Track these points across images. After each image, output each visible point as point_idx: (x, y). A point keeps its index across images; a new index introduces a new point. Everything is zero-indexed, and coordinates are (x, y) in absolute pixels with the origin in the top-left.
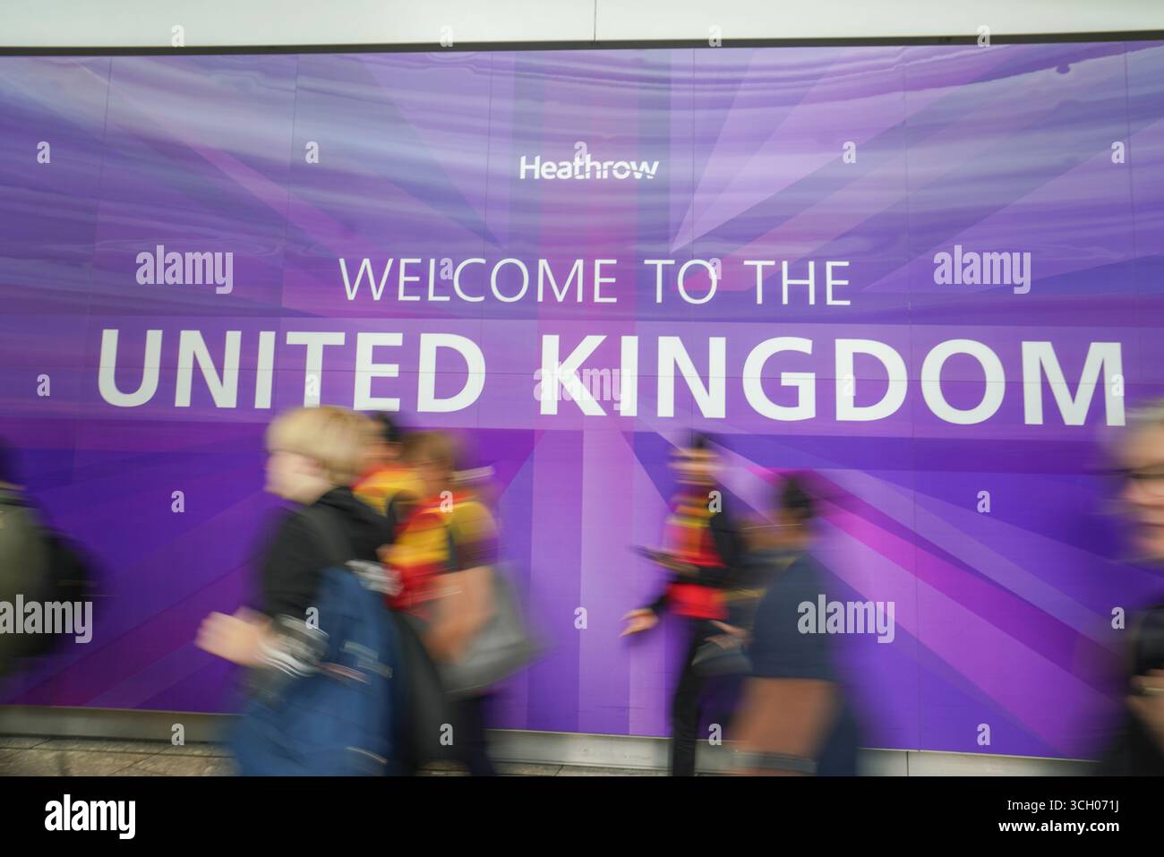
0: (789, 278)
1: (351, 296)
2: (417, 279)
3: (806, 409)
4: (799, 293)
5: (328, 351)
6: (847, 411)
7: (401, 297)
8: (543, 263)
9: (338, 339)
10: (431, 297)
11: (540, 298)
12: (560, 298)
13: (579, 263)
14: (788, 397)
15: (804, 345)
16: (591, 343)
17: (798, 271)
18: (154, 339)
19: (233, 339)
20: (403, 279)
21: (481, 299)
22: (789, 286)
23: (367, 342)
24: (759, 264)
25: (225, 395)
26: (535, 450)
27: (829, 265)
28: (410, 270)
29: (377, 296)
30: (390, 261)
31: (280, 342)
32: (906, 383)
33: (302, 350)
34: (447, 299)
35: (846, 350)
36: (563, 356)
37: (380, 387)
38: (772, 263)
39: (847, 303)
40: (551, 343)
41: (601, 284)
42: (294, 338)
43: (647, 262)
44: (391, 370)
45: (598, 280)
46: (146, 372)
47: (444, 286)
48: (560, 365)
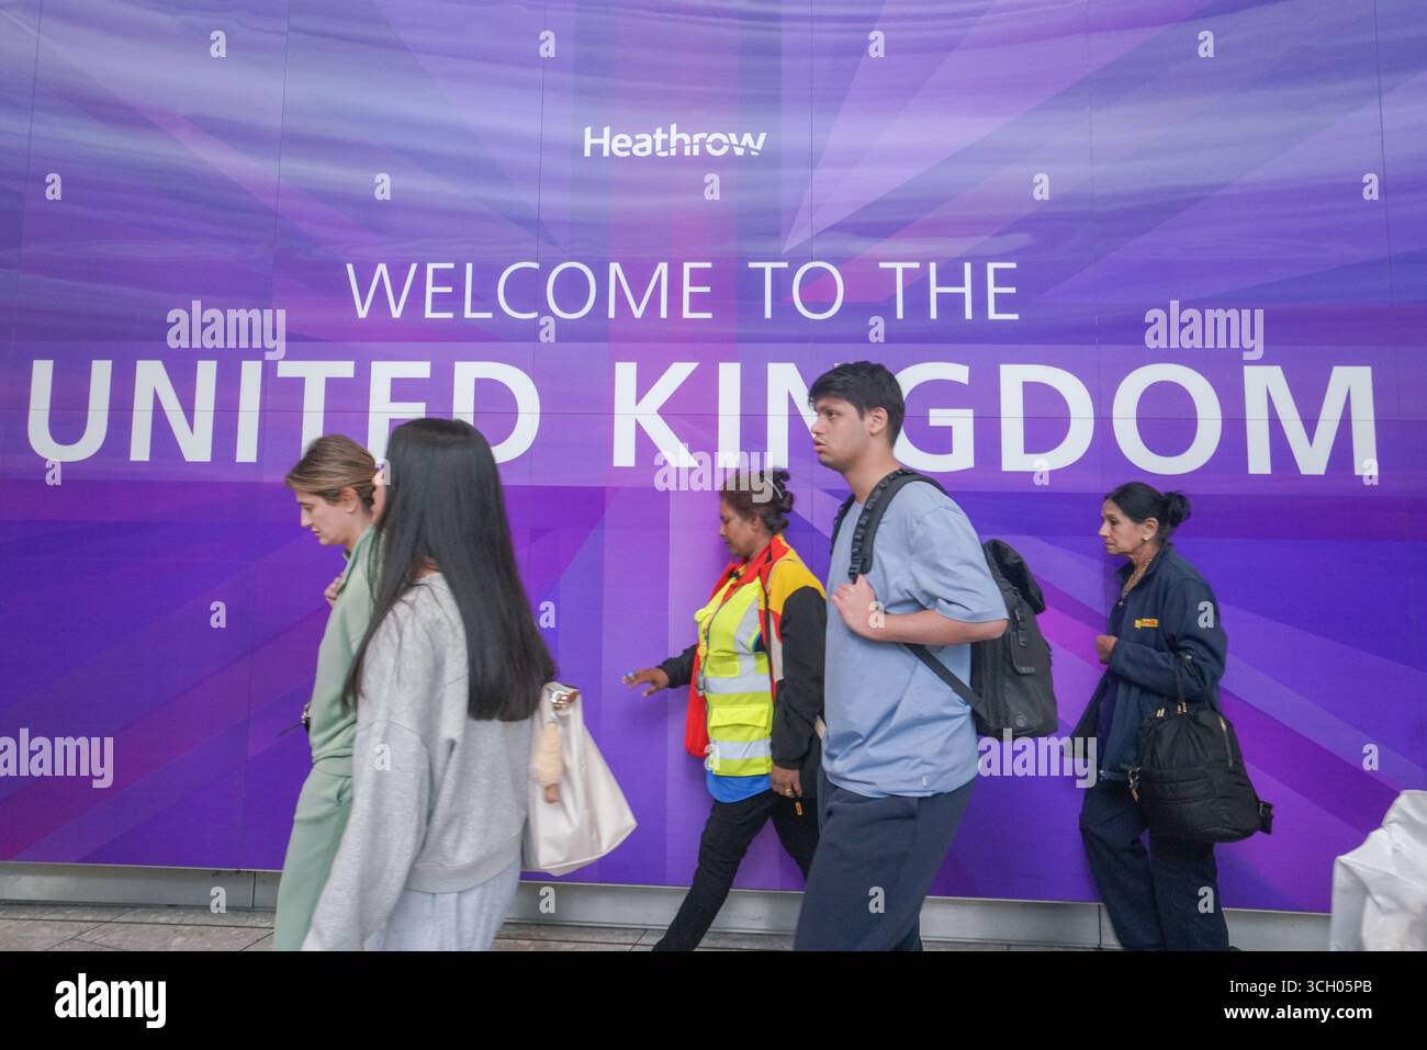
0: (939, 284)
1: (362, 313)
2: (449, 290)
3: (961, 457)
4: (951, 304)
5: (333, 385)
6: (1014, 457)
7: (429, 314)
8: (615, 268)
9: (345, 369)
10: (468, 314)
11: (612, 314)
12: (638, 313)
13: (663, 267)
15: (959, 373)
16: (678, 373)
17: (950, 275)
18: (101, 372)
19: (207, 372)
20: (430, 290)
21: (534, 315)
22: (938, 295)
23: (383, 373)
24: (899, 267)
25: (196, 446)
26: (607, 515)
27: (991, 267)
28: (440, 278)
29: (396, 313)
30: (414, 267)
31: (268, 375)
32: (1092, 422)
33: (297, 385)
34: (489, 315)
35: (1013, 378)
36: (642, 390)
38: (916, 265)
39: (1015, 317)
40: (626, 373)
41: (692, 294)
42: (287, 369)
43: (752, 265)
44: (415, 410)
45: (687, 289)
46: (91, 415)
47: (484, 298)
48: (637, 402)
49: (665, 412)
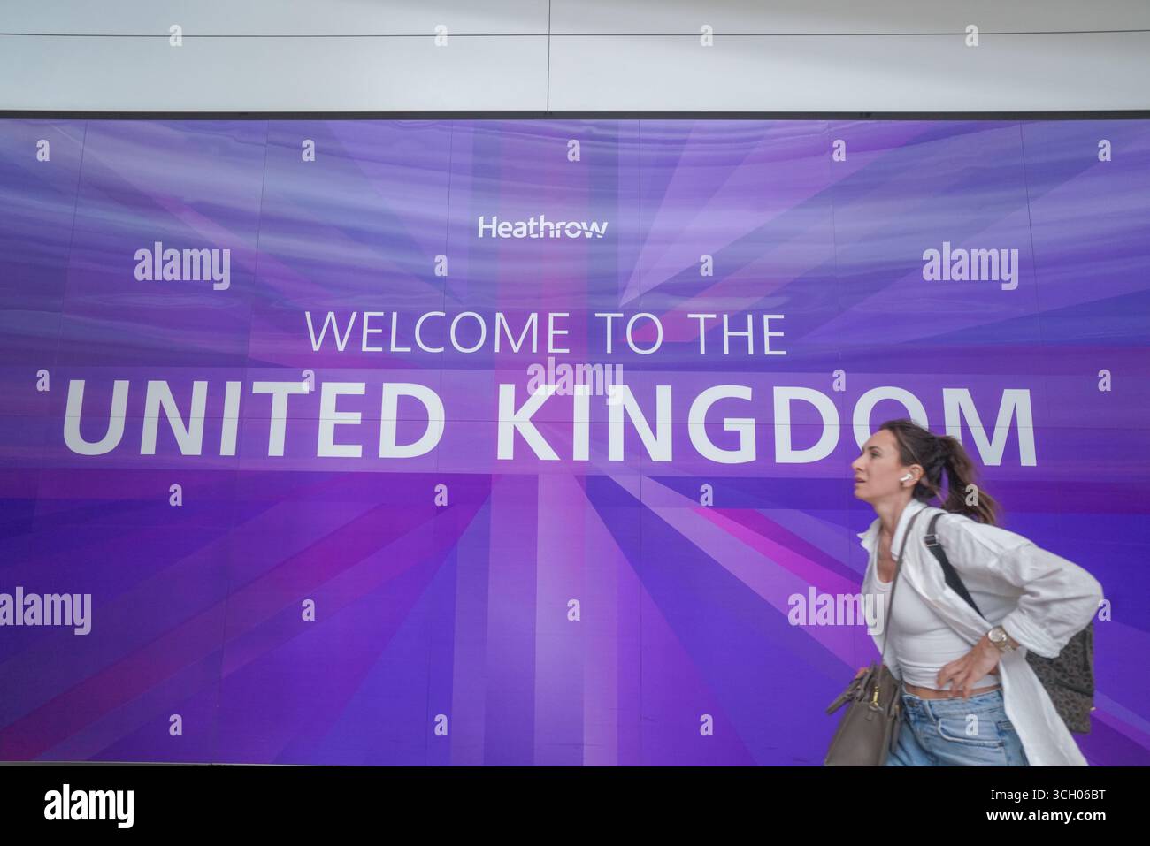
0: (730, 330)
1: (316, 347)
2: (380, 331)
3: (747, 453)
4: (739, 344)
5: (293, 399)
6: (785, 453)
7: (365, 348)
8: (500, 316)
9: (304, 387)
10: (393, 348)
11: (497, 349)
12: (516, 349)
13: (534, 316)
14: (730, 441)
15: (745, 393)
16: (545, 392)
17: (738, 323)
18: (121, 389)
19: (200, 390)
20: (366, 331)
21: (441, 350)
22: (730, 337)
23: (331, 391)
24: (702, 317)
25: (190, 443)
26: (493, 494)
27: (766, 318)
28: (374, 322)
29: (341, 348)
30: (355, 314)
31: (246, 392)
32: (839, 428)
33: (267, 400)
34: (409, 350)
35: (783, 397)
36: (518, 405)
37: (343, 435)
38: (714, 316)
39: (784, 353)
41: (554, 335)
42: (259, 387)
43: (597, 315)
44: (354, 418)
45: (552, 332)
46: (112, 420)
47: (405, 337)
48: (515, 413)
49: (535, 420)
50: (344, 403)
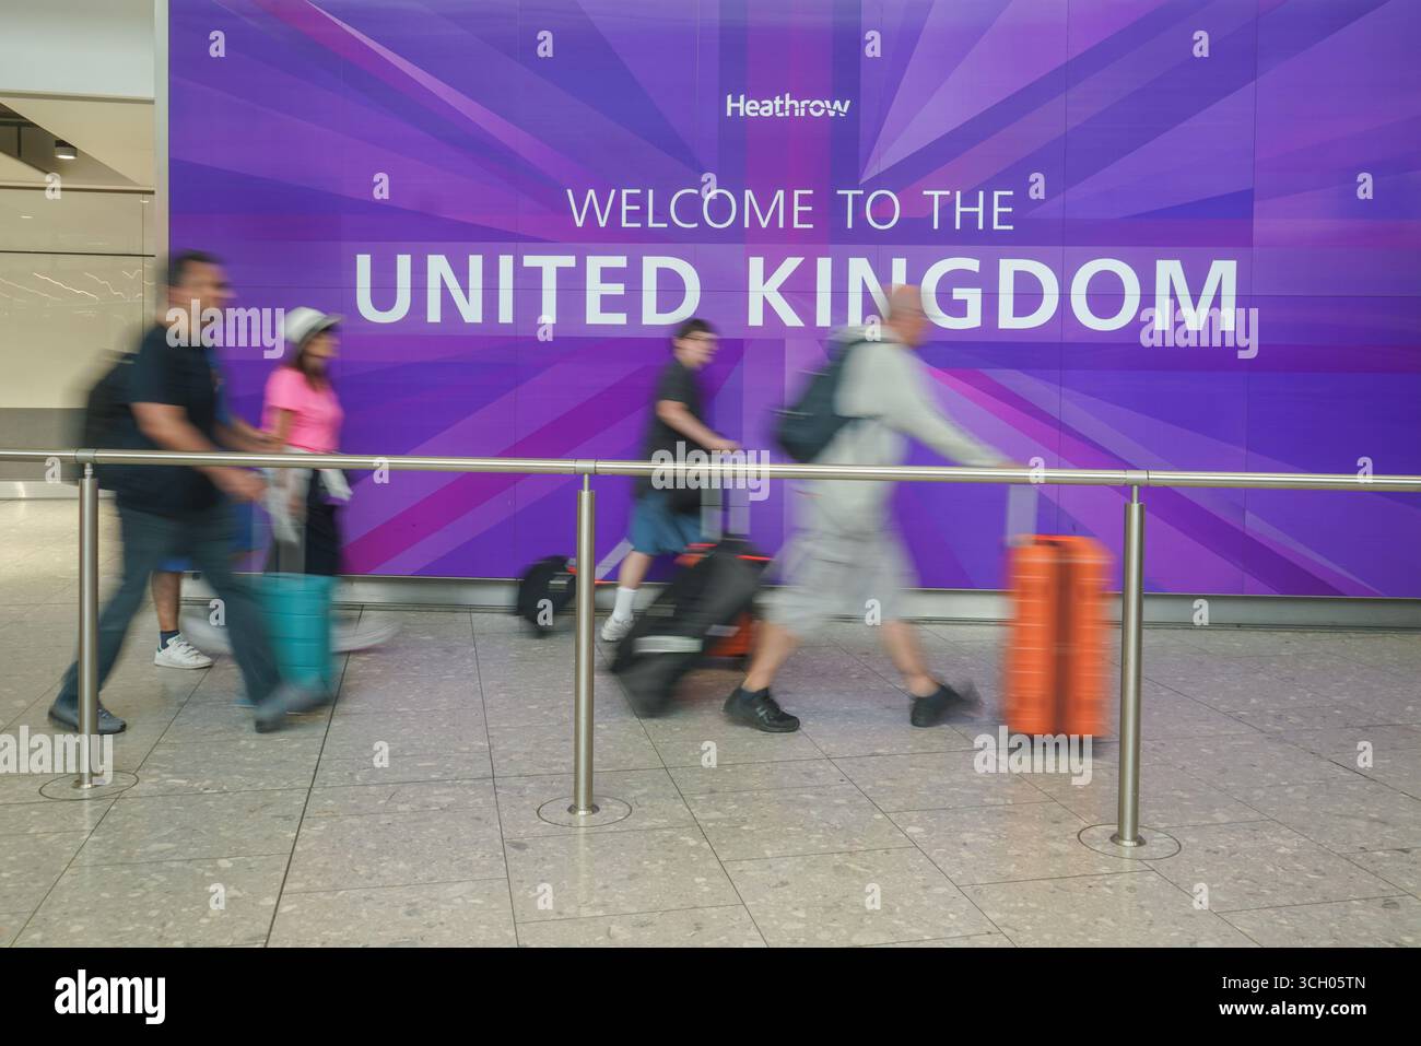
0: (962, 206)
1: (579, 223)
2: (638, 208)
3: (973, 319)
4: (969, 219)
5: (561, 272)
6: (1007, 320)
7: (624, 224)
8: (749, 193)
9: (569, 261)
10: (651, 224)
11: (747, 225)
12: (764, 225)
13: (780, 194)
14: (959, 309)
15: (973, 265)
16: (791, 264)
17: (970, 200)
18: (404, 263)
19: (476, 263)
20: (625, 208)
21: (695, 225)
22: (961, 213)
23: (595, 264)
24: (936, 194)
25: (472, 312)
26: (745, 357)
27: (996, 194)
28: (631, 200)
29: (602, 224)
30: (613, 191)
31: (518, 264)
32: (1058, 296)
33: (537, 272)
34: (665, 225)
35: (1008, 268)
36: (767, 276)
37: (608, 304)
38: (948, 193)
39: (1011, 228)
40: (756, 265)
41: (799, 211)
42: (530, 261)
43: (839, 192)
44: (618, 289)
45: (797, 208)
46: (399, 291)
47: (661, 214)
48: (764, 283)
49: (782, 290)
50: (608, 275)
